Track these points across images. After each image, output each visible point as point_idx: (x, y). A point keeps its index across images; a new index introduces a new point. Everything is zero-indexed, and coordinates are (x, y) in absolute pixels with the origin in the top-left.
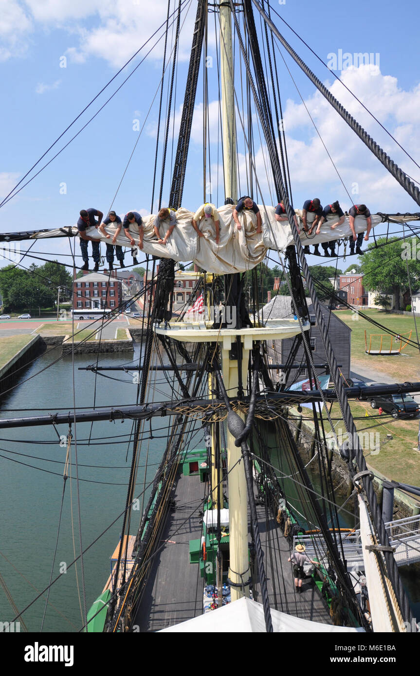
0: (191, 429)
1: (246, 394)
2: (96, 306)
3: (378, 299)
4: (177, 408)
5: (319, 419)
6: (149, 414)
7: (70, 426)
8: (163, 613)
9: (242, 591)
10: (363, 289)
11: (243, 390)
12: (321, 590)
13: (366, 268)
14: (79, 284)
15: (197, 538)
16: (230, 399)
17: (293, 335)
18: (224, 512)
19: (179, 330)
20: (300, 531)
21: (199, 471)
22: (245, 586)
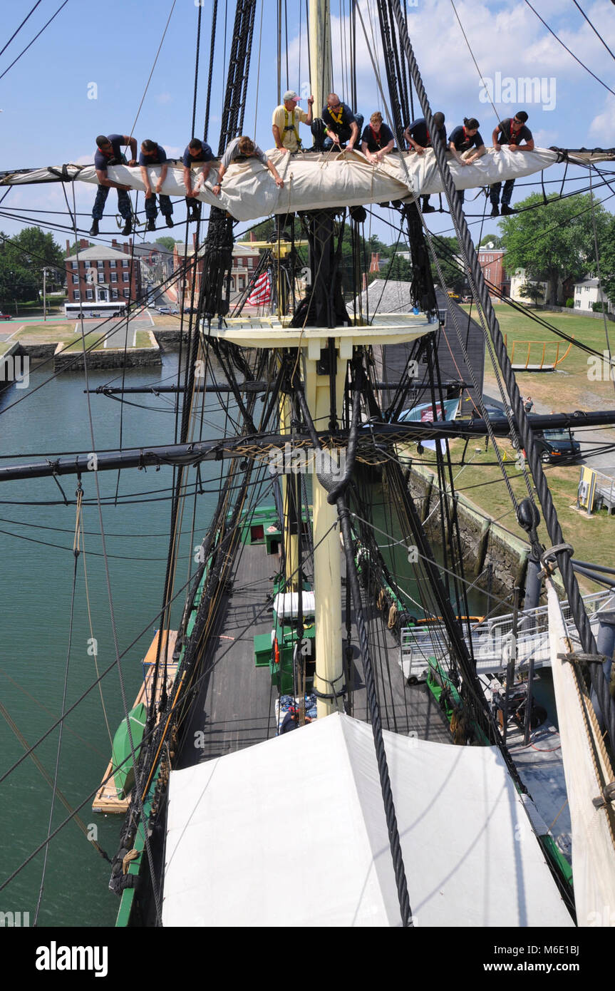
0: (260, 479)
1: (341, 426)
2: (103, 297)
3: (526, 288)
4: (239, 448)
5: (446, 464)
6: (197, 458)
7: (79, 477)
8: (221, 734)
9: (334, 704)
10: (504, 273)
11: (337, 421)
12: (438, 700)
13: (509, 240)
14: (75, 264)
15: (264, 632)
16: (318, 434)
17: (411, 339)
18: (308, 597)
19: (241, 330)
20: (411, 621)
21: (265, 538)
22: (338, 696)
